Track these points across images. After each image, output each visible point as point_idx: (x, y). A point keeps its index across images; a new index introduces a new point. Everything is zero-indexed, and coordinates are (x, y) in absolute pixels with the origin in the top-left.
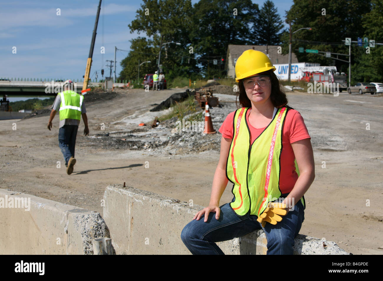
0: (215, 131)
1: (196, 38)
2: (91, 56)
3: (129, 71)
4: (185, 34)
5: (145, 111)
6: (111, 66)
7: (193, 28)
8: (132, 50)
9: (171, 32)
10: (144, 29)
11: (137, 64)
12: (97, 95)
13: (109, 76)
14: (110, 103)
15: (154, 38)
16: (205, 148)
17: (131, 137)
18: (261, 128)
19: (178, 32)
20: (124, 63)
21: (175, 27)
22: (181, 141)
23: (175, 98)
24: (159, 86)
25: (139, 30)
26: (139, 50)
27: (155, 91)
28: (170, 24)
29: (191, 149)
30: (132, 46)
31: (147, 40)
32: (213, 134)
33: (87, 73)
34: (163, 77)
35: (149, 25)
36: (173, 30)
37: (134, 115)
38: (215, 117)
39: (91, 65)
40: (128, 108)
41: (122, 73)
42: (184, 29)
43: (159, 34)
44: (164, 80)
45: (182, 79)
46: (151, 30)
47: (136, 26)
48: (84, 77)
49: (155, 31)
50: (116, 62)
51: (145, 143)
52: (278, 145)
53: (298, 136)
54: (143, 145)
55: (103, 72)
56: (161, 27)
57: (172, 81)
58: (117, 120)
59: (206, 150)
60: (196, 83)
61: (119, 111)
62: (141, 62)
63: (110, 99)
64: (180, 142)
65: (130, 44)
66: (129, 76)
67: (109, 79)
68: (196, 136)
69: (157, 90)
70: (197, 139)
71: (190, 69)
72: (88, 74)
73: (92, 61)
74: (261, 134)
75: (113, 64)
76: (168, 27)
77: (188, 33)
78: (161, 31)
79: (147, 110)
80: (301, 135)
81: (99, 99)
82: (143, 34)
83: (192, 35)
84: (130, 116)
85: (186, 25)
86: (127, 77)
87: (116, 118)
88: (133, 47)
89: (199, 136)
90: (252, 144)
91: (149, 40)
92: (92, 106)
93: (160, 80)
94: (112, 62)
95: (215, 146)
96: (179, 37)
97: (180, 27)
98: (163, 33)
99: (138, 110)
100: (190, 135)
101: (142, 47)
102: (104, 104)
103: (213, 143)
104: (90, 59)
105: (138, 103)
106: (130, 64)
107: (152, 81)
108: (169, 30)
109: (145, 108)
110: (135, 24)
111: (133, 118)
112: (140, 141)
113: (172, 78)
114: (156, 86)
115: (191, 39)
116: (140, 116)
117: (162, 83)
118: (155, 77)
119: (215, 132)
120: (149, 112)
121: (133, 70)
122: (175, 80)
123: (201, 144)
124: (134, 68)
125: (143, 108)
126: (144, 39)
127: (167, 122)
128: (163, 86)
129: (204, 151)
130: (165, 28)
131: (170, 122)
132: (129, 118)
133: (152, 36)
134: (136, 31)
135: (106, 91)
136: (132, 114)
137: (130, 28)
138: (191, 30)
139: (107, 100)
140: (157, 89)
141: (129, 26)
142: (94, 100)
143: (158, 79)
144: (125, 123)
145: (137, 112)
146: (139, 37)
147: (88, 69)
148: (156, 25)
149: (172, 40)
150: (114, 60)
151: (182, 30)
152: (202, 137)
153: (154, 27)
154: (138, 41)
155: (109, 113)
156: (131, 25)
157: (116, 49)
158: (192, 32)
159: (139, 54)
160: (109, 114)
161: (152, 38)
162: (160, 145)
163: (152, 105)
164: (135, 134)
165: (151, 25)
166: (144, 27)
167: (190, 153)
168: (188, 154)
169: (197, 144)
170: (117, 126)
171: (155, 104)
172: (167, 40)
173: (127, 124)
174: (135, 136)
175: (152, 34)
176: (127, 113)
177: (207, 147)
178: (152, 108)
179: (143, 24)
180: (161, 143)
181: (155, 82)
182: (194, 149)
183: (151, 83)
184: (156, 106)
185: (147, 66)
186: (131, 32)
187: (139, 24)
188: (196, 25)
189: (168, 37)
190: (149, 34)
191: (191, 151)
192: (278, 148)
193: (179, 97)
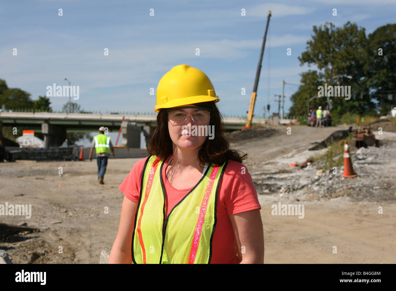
0: (355, 174)
1: (371, 71)
2: (255, 90)
3: (299, 106)
4: (359, 67)
5: (303, 150)
6: (280, 102)
7: (367, 61)
8: (303, 84)
9: (344, 64)
10: (314, 62)
11: (306, 99)
12: (255, 132)
13: (277, 112)
14: (267, 141)
15: (325, 71)
16: (339, 194)
17: (271, 179)
18: (185, 188)
19: (351, 65)
20: (294, 98)
21: (347, 59)
22: (317, 185)
23: (336, 135)
24: (324, 123)
25: (309, 63)
26: (309, 84)
27: (319, 128)
28: (342, 56)
29: (323, 195)
30: (302, 79)
31: (318, 74)
32: (353, 178)
33: (251, 108)
34: (327, 113)
35: (320, 57)
36: (345, 62)
37: (290, 155)
38: (367, 158)
39: (255, 100)
40: (286, 147)
41: (292, 109)
42: (357, 62)
43: (330, 67)
44: (329, 117)
45: (351, 115)
46: (322, 63)
47: (306, 58)
48: (247, 112)
49: (326, 63)
50: (284, 97)
51: (281, 186)
52: (210, 218)
53: (240, 205)
54: (279, 188)
55: (269, 107)
56: (333, 60)
57: (340, 117)
58: (271, 159)
59: (339, 196)
60: (364, 119)
61: (275, 150)
62: (311, 97)
63: (268, 136)
64: (316, 187)
65: (300, 78)
66: (299, 111)
67: (276, 115)
68: (334, 180)
69: (321, 127)
70: (335, 183)
71: (365, 105)
72: (252, 110)
73: (256, 96)
74: (183, 199)
75: (282, 99)
76: (340, 59)
77: (362, 66)
78: (333, 64)
79: (305, 150)
80: (244, 204)
81: (256, 136)
82: (314, 67)
83: (366, 68)
84: (285, 156)
85: (360, 57)
86: (297, 113)
87: (270, 157)
88: (304, 81)
89: (337, 180)
90: (169, 215)
91: (320, 73)
92: (248, 144)
93: (324, 116)
94: (280, 96)
95: (351, 192)
96: (352, 70)
97: (353, 59)
98: (335, 66)
99: (296, 148)
100: (328, 178)
101: (313, 81)
102: (260, 142)
103: (350, 189)
104: (254, 94)
105: (297, 141)
106: (300, 99)
107: (316, 118)
108: (341, 63)
109: (304, 146)
110: (305, 57)
111: (288, 158)
112: (276, 184)
113: (341, 114)
114: (320, 123)
115: (365, 73)
116: (296, 156)
117: (326, 119)
118: (319, 112)
119: (355, 176)
120: (307, 151)
121: (303, 105)
122: (344, 116)
123: (336, 189)
124: (304, 103)
125: (302, 147)
126: (314, 73)
127: (318, 162)
128: (328, 122)
129: (336, 197)
130: (337, 60)
131: (322, 162)
132: (284, 158)
133: (323, 69)
134: (306, 64)
135: (266, 128)
136: (288, 153)
137: (300, 60)
138: (365, 62)
139: (264, 137)
140: (320, 125)
141: (299, 58)
142: (250, 138)
143: (322, 115)
144: (277, 163)
145: (294, 151)
146: (310, 70)
147: (252, 103)
148: (327, 57)
149: (345, 73)
150: (282, 94)
151: (356, 62)
152: (340, 181)
153: (326, 59)
154: (308, 74)
155: (264, 151)
156: (301, 57)
157: (284, 83)
158: (367, 65)
159: (310, 88)
160: (264, 153)
161: (323, 71)
162: (297, 189)
163: (312, 144)
164: (277, 176)
165: (322, 57)
166: (315, 59)
167: (322, 200)
168: (319, 200)
169: (332, 189)
170: (266, 166)
171: (316, 143)
172: (339, 73)
173: (279, 164)
174: (275, 179)
175: (323, 67)
176: (283, 152)
177: (342, 193)
178: (311, 146)
179: (314, 56)
180: (299, 187)
181: (319, 119)
182: (327, 195)
183: (315, 120)
184: (316, 145)
185: (317, 101)
186: (301, 65)
187: (309, 56)
188: (370, 57)
189: (341, 70)
190: (320, 67)
191: (322, 197)
192: (210, 222)
193: (341, 135)
